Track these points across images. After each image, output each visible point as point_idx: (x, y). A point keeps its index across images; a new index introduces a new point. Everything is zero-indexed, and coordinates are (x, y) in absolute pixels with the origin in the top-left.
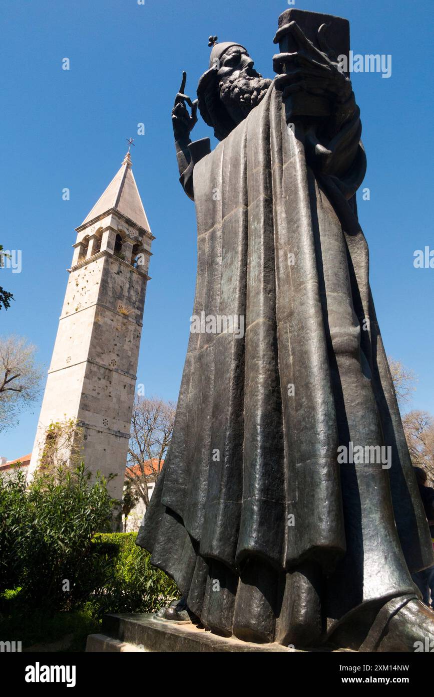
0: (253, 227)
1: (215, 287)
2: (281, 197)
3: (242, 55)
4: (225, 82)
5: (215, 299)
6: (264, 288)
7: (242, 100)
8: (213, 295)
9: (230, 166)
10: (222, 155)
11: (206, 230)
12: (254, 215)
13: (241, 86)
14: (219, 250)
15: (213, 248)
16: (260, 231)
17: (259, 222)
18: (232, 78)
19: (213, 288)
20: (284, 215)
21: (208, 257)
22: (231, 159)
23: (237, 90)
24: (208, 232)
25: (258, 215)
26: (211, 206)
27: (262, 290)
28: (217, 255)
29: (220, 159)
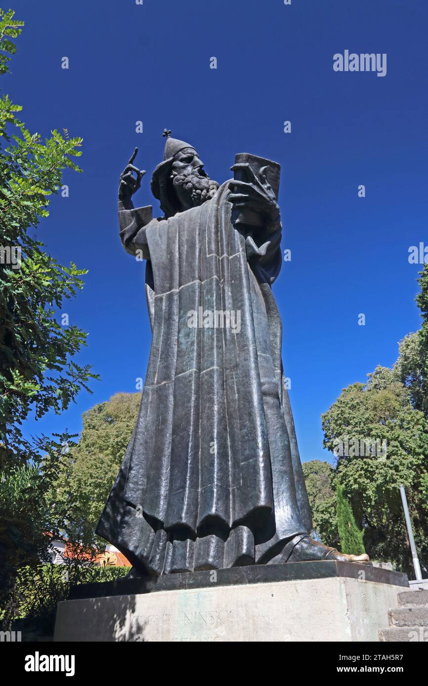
0: (206, 298)
1: (172, 338)
2: (228, 280)
3: (195, 157)
4: (179, 174)
5: (172, 347)
6: (216, 346)
7: (194, 193)
8: (170, 343)
9: (186, 246)
10: (178, 234)
11: (163, 292)
12: (207, 290)
13: (194, 183)
14: (175, 310)
15: (170, 307)
16: (213, 303)
17: (212, 296)
18: (185, 172)
19: (171, 339)
20: (230, 294)
21: (165, 313)
22: (187, 240)
23: (190, 184)
24: (165, 294)
25: (211, 290)
26: (168, 274)
27: (215, 347)
28: (174, 313)
29: (175, 237)
